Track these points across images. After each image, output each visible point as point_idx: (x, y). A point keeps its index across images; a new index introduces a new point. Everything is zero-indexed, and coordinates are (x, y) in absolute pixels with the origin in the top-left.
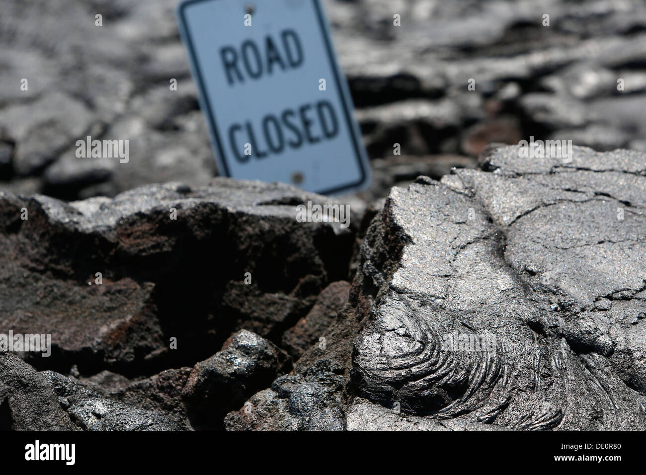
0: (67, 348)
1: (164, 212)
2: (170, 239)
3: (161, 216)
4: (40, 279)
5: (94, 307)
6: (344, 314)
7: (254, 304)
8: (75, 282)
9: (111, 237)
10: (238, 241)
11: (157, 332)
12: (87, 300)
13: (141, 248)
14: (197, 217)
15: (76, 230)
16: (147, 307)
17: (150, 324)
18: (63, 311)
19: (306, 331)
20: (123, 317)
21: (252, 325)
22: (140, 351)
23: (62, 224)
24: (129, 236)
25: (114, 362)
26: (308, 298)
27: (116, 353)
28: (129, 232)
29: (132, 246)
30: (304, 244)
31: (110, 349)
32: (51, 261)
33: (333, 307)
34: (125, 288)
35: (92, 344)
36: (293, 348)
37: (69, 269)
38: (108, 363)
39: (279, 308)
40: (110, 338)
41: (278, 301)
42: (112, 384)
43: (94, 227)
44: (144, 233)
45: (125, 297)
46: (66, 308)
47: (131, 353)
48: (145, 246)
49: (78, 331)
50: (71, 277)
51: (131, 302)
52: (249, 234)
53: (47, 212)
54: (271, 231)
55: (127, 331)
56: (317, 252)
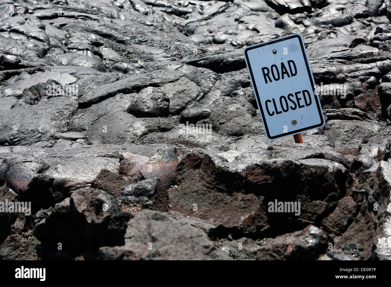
0: (226, 226)
1: (269, 164)
2: (271, 177)
3: (267, 167)
4: (212, 192)
5: (237, 206)
6: (359, 219)
7: (308, 206)
8: (227, 194)
9: (243, 174)
10: (301, 177)
11: (266, 219)
12: (233, 203)
13: (258, 180)
14: (284, 167)
15: (228, 171)
16: (261, 207)
17: (262, 215)
18: (222, 207)
19: (333, 220)
20: (251, 212)
21: (307, 215)
22: (259, 228)
23: (221, 168)
24: (252, 174)
25: (247, 233)
26: (332, 203)
27: (248, 229)
28: (252, 173)
29: (254, 179)
30: (330, 179)
31: (246, 227)
32: (216, 184)
33: (346, 209)
34: (251, 198)
35: (238, 225)
36: (327, 227)
37: (224, 188)
38: (245, 234)
39: (320, 208)
40: (246, 222)
41: (319, 204)
42: (247, 244)
43: (236, 170)
44: (259, 173)
45: (251, 202)
46: (224, 206)
47: (255, 229)
48: (260, 180)
49: (231, 218)
50: (225, 192)
51: (254, 205)
52: (305, 174)
53: (214, 162)
54: (316, 173)
55: (252, 219)
56: (336, 182)
